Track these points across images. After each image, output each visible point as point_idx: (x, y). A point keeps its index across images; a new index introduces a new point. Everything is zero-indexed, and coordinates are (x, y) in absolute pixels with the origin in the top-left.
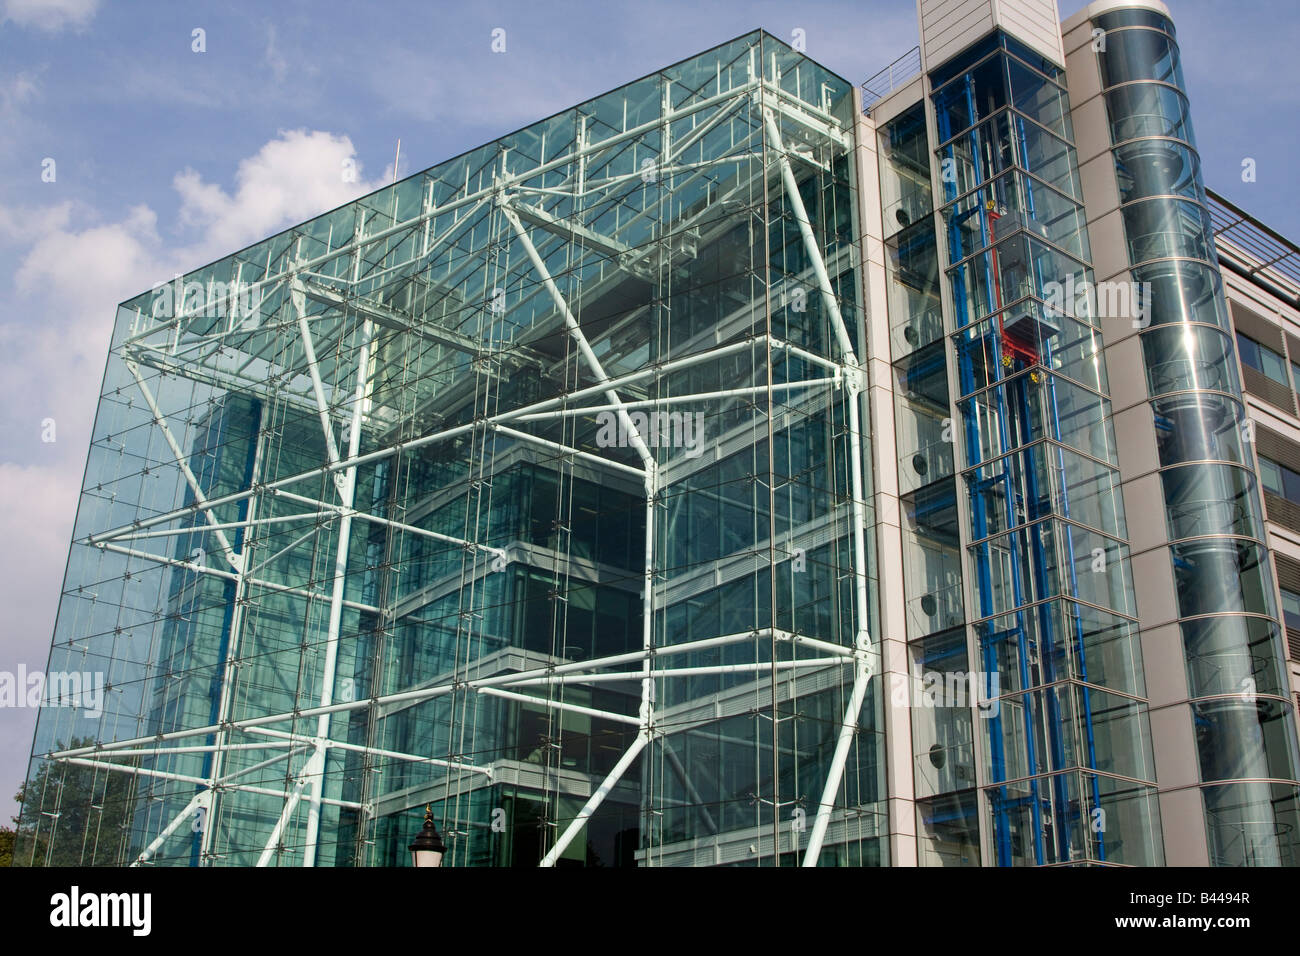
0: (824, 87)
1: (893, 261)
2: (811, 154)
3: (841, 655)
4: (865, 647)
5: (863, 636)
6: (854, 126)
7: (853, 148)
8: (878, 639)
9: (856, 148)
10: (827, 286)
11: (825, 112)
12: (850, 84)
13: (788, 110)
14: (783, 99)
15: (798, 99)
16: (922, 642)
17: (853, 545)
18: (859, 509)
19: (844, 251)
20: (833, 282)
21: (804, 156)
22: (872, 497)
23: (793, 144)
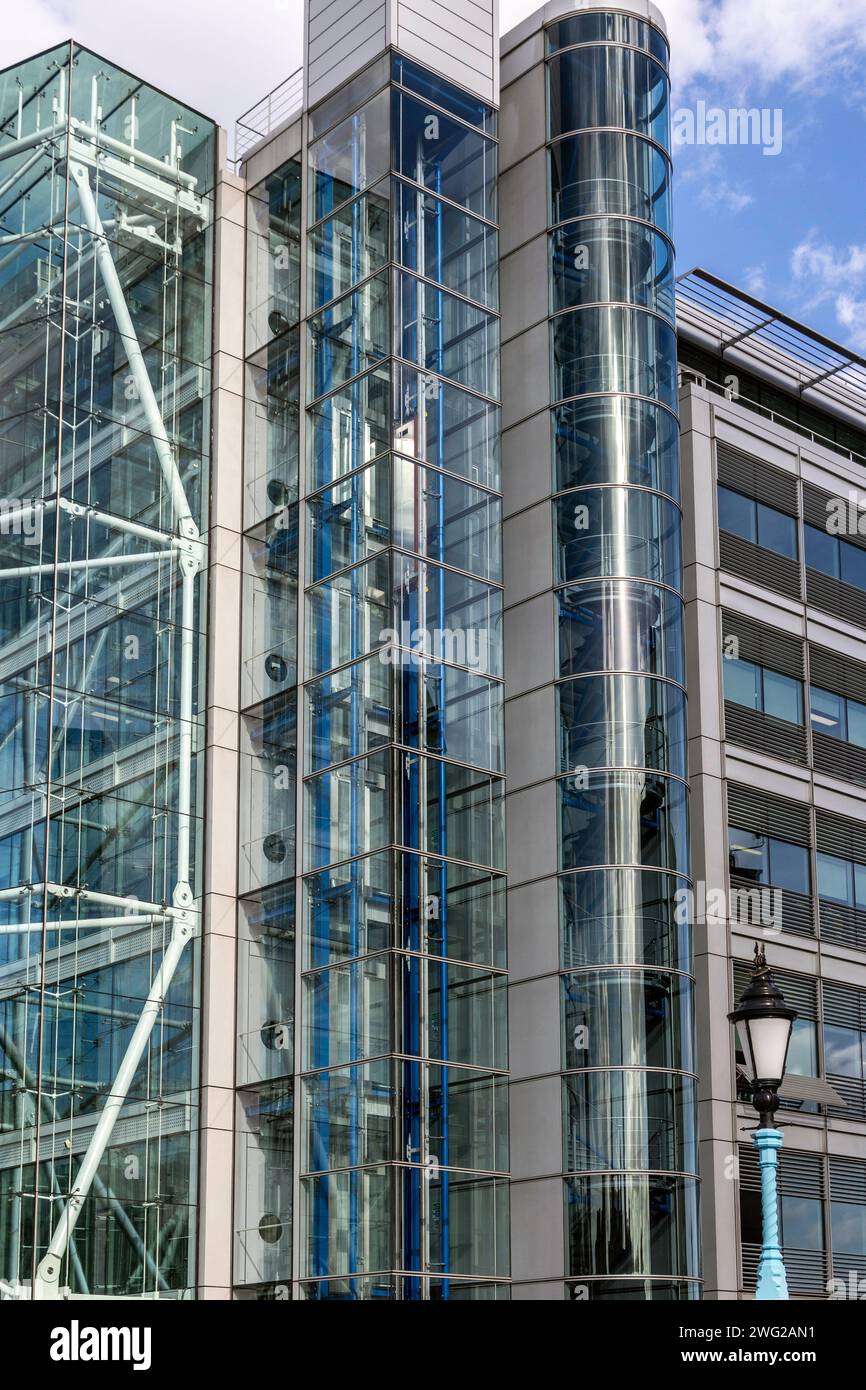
0: (174, 127)
1: (257, 387)
2: (152, 229)
3: (152, 914)
4: (185, 903)
5: (182, 888)
6: (215, 189)
7: (212, 222)
8: (199, 893)
9: (215, 220)
10: (159, 430)
11: (171, 167)
12: (213, 122)
13: (112, 165)
14: (104, 149)
15: (131, 149)
16: (260, 894)
17: (177, 777)
18: (186, 728)
19: (188, 376)
20: (168, 423)
21: (141, 232)
22: (204, 710)
23: (124, 215)
